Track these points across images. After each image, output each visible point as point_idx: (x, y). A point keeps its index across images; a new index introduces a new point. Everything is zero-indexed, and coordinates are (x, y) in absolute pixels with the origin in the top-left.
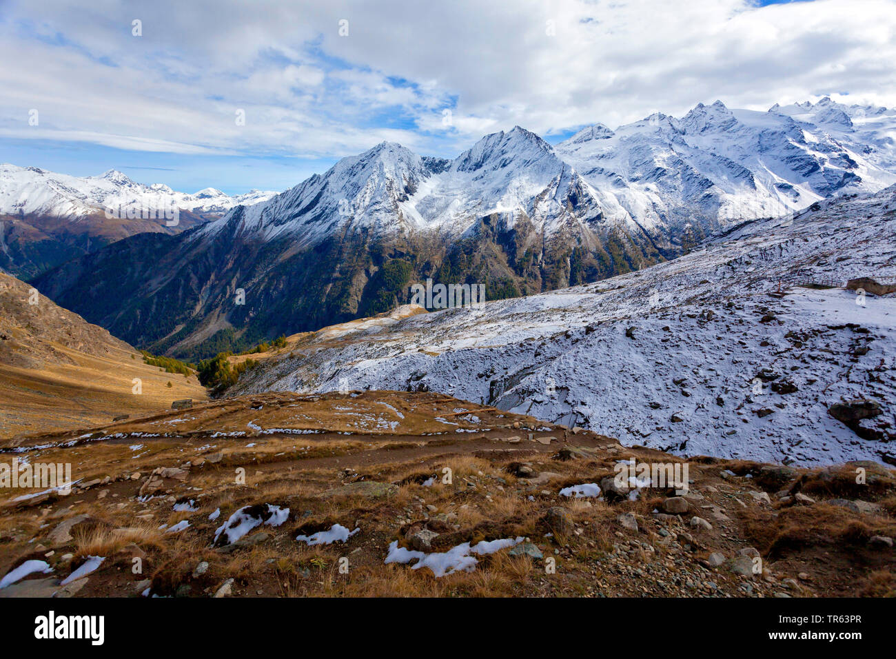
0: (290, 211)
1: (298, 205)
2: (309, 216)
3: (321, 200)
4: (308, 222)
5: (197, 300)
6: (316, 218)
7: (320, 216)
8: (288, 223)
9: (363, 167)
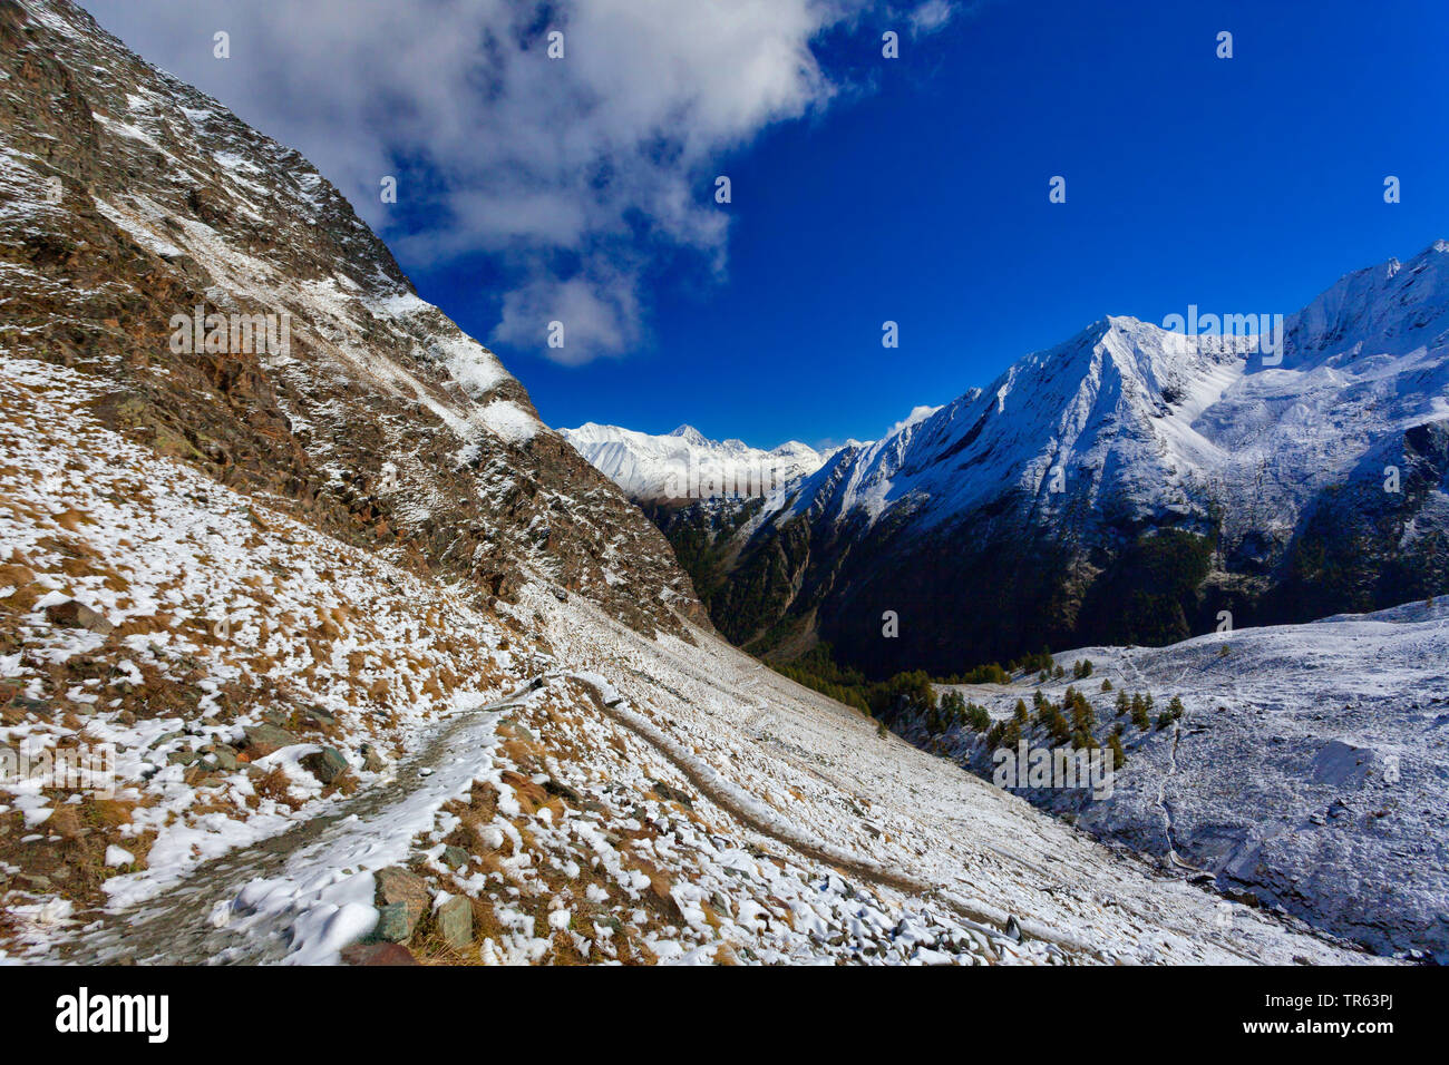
0: (929, 452)
1: (945, 440)
2: (965, 455)
3: (986, 429)
4: (964, 467)
5: (785, 591)
6: (980, 459)
7: (986, 454)
8: (928, 471)
9: (1066, 365)
